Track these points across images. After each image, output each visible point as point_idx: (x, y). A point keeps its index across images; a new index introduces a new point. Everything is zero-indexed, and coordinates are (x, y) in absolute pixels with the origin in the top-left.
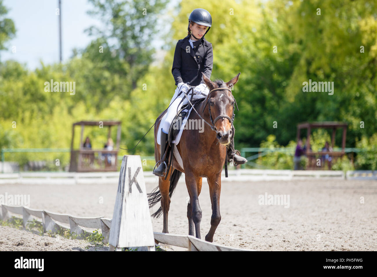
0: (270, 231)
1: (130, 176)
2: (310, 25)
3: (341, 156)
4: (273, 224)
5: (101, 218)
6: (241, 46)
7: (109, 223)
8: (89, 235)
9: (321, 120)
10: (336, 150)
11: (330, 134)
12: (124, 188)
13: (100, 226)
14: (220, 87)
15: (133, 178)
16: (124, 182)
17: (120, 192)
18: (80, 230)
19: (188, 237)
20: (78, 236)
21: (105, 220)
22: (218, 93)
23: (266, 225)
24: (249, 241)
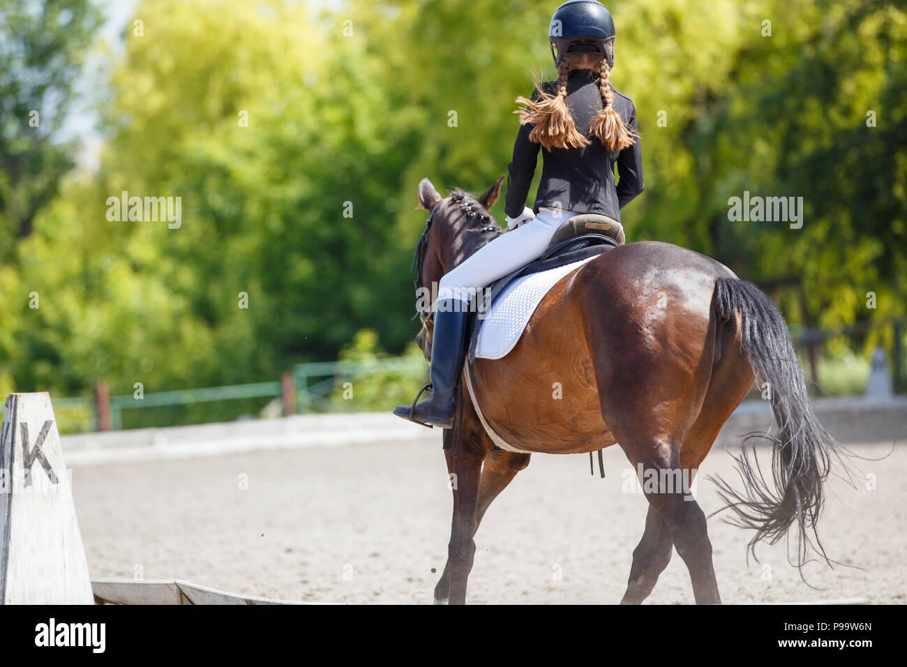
1: (25, 444)
15: (34, 449)
16: (12, 458)
19: (176, 584)
24: (324, 586)
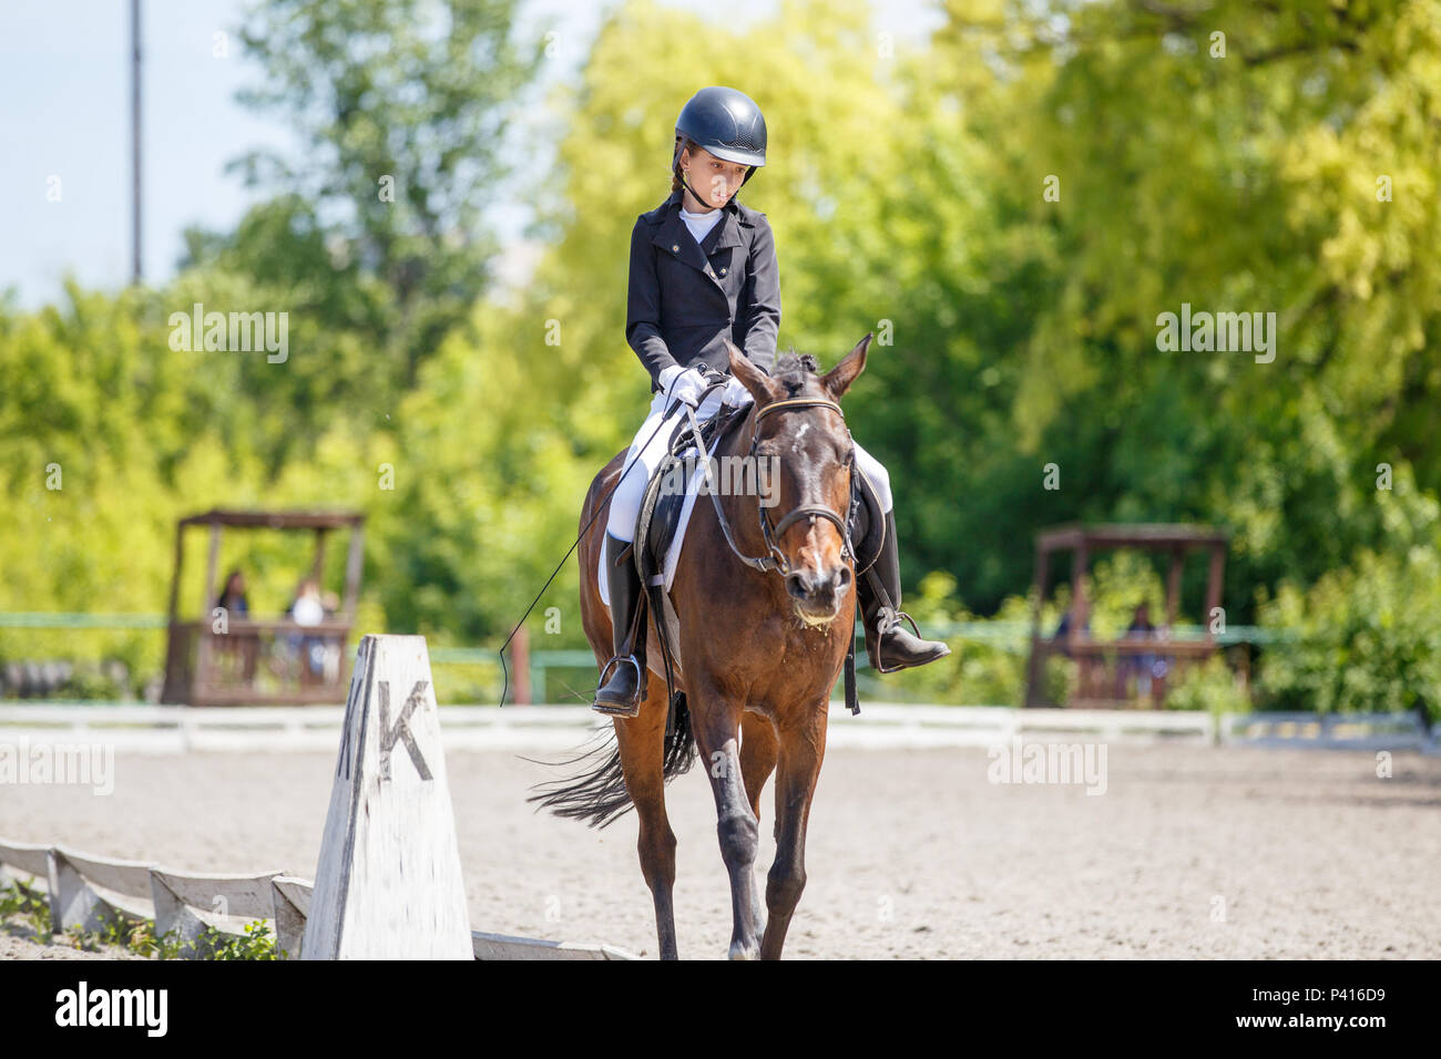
0: (923, 934)
1: (384, 715)
2: (1096, 157)
3: (1201, 656)
4: (934, 912)
5: (273, 876)
6: (827, 230)
7: (304, 897)
8: (225, 944)
9: (1129, 520)
10: (1183, 633)
11: (1162, 572)
12: (360, 759)
13: (269, 908)
14: (793, 395)
15: (398, 722)
16: (362, 736)
17: (348, 777)
18: (193, 925)
19: (603, 952)
20: (184, 946)
21: (289, 884)
22: (789, 421)
23: (907, 914)
